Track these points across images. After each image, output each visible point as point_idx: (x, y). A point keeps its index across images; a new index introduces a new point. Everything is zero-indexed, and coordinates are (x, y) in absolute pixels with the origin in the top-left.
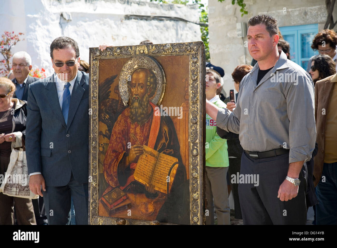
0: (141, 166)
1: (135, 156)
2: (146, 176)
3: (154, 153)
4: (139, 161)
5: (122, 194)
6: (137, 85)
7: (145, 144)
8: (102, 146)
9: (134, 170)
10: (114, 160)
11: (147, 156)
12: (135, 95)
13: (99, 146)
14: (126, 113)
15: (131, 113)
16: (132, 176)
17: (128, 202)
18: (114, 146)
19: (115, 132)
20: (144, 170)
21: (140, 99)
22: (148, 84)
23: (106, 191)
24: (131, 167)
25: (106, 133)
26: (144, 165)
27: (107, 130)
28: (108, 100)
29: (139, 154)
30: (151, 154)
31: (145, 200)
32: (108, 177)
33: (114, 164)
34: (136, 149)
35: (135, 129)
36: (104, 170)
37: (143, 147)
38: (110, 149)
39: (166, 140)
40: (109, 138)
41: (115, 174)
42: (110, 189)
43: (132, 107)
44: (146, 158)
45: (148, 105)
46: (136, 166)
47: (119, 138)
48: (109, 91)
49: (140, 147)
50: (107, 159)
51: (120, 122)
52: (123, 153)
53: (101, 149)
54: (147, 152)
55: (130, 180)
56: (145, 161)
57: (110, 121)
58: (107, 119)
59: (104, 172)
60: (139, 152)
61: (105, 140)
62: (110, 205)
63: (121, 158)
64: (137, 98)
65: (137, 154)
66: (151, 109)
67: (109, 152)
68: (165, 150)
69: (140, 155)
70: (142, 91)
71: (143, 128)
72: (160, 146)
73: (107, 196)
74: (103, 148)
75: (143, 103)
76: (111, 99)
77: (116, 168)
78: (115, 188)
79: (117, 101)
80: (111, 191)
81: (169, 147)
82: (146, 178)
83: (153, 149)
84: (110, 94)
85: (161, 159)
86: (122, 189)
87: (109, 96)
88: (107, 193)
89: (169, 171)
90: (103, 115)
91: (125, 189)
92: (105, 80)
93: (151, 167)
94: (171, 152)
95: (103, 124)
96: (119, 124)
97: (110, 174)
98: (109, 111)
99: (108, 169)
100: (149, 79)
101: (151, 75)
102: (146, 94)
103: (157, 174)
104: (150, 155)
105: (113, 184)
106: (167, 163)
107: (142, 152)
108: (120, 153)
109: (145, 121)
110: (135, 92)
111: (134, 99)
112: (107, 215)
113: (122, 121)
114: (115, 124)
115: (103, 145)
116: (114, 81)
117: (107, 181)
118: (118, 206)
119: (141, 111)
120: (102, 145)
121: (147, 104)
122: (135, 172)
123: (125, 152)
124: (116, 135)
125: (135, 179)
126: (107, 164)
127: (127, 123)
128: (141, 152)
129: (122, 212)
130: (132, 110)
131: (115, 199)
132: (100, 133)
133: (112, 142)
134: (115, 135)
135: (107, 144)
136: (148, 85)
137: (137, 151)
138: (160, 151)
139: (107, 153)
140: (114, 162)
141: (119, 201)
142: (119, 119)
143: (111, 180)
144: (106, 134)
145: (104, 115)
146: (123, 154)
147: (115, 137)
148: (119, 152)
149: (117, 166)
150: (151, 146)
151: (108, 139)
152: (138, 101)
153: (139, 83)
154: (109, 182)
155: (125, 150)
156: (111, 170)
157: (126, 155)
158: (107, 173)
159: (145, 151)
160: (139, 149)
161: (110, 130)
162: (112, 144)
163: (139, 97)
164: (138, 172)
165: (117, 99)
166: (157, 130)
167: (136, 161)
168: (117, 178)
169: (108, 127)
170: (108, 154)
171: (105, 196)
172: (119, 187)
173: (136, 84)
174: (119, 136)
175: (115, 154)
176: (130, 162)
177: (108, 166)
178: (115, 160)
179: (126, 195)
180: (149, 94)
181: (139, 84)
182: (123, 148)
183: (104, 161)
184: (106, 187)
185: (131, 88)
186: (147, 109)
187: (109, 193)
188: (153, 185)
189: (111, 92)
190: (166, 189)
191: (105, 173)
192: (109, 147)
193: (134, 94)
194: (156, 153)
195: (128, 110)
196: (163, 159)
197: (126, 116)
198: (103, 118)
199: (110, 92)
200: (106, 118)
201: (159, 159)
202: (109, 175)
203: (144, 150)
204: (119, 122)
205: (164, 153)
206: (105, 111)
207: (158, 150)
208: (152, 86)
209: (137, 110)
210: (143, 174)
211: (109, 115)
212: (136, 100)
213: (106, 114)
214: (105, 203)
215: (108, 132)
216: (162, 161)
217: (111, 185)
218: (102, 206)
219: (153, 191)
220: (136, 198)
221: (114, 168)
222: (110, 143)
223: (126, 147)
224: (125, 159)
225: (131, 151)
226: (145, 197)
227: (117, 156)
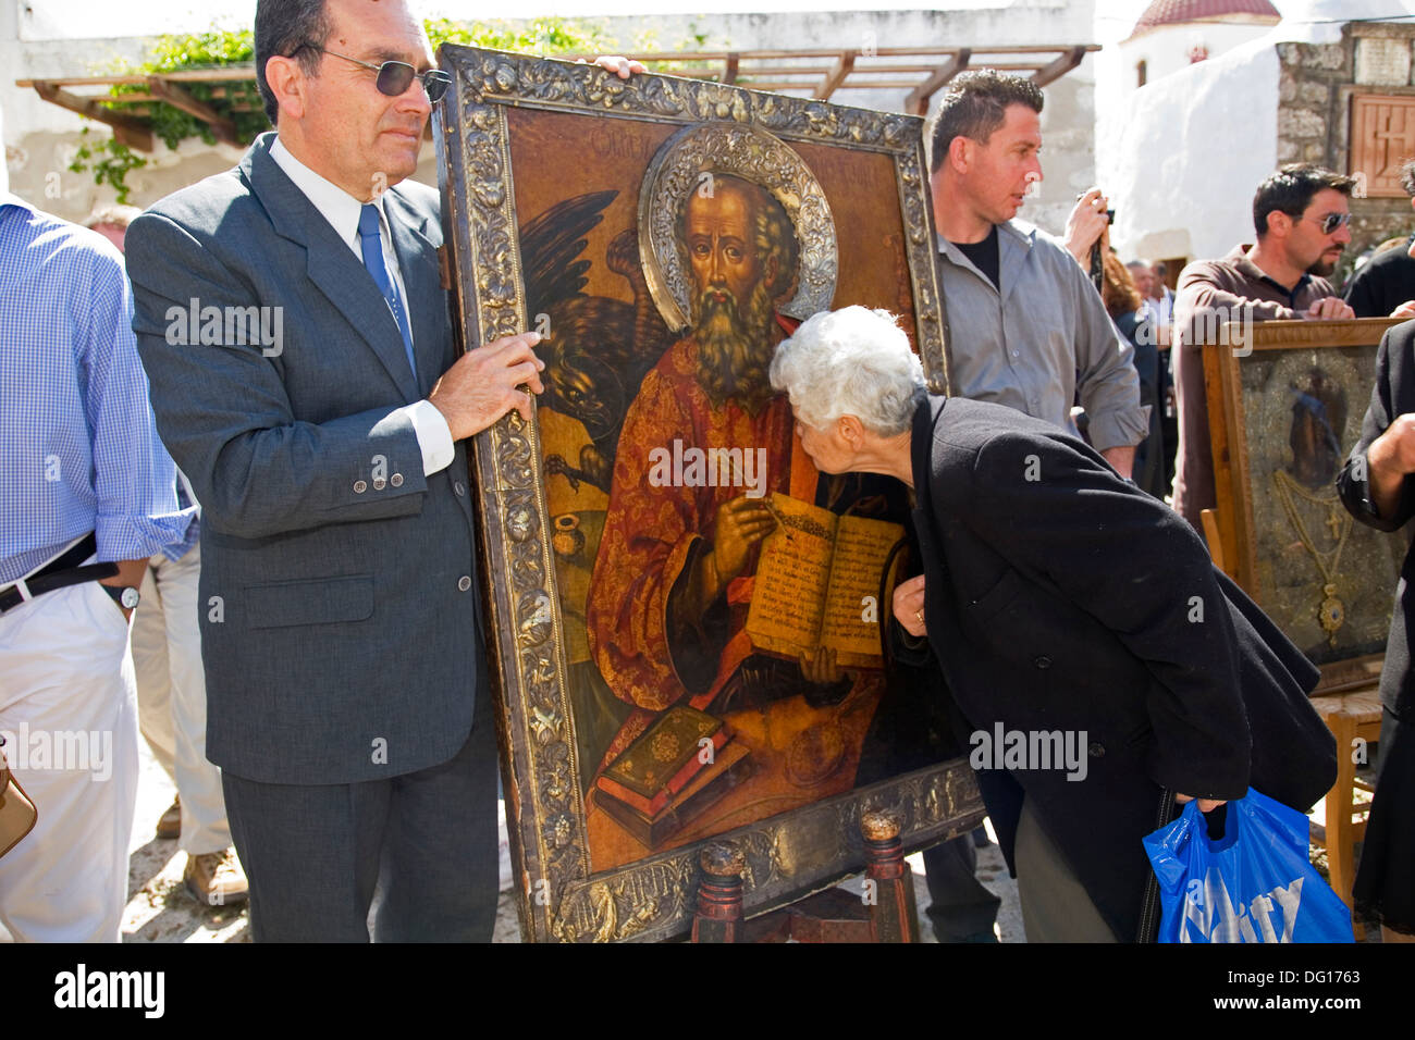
0: (774, 585)
1: (744, 546)
2: (796, 620)
3: (816, 520)
4: (764, 565)
5: (705, 727)
6: (716, 243)
7: (778, 490)
8: (571, 527)
9: (747, 606)
10: (643, 583)
11: (794, 537)
12: (712, 283)
13: (553, 531)
14: (680, 362)
15: (706, 361)
16: (741, 634)
18: (634, 517)
19: (636, 454)
20: (787, 599)
21: (735, 301)
22: (763, 241)
23: (618, 742)
24: (731, 599)
25: (586, 463)
27: (592, 446)
28: (575, 303)
29: (758, 535)
30: (810, 527)
31: (805, 718)
32: (619, 672)
33: (647, 605)
34: (745, 515)
35: (731, 430)
36: (592, 644)
37: (771, 505)
38: (618, 536)
40: (605, 482)
41: (655, 648)
42: (638, 725)
43: (702, 334)
44: (788, 544)
45: (773, 326)
46: (753, 589)
48: (577, 259)
49: (758, 505)
50: (607, 588)
51: (655, 402)
52: (684, 542)
53: (566, 544)
54: (790, 521)
55: (737, 650)
56: (788, 557)
57: (601, 405)
58: (581, 396)
59: (594, 653)
60: (757, 525)
61: (587, 496)
62: (647, 802)
63: (680, 566)
64: (723, 299)
65: (753, 538)
67: (612, 552)
68: (859, 502)
69: (764, 537)
70: (740, 268)
71: (764, 422)
72: (835, 490)
73: (629, 764)
74: (578, 535)
75: (750, 318)
76: (595, 298)
77: (658, 617)
78: (665, 711)
79: (630, 311)
80: (644, 733)
82: (800, 628)
83: (813, 506)
84: (585, 275)
85: (848, 537)
86: (701, 708)
87: (582, 286)
88: (627, 750)
89: (880, 578)
90: (555, 374)
91: (714, 701)
92: (548, 206)
93: (814, 578)
95: (561, 417)
96: (650, 413)
97: (631, 655)
98: (586, 355)
99: (617, 631)
100: (762, 223)
101: (771, 210)
102: (756, 281)
103: (840, 602)
104: (805, 529)
105: (655, 699)
107: (769, 525)
108: (671, 547)
109: (769, 393)
110: (713, 274)
111: (710, 303)
112: (638, 849)
113: (665, 396)
114: (629, 414)
115: (576, 520)
116: (602, 217)
117: (618, 693)
118: (693, 790)
119: (746, 351)
120: (567, 522)
121: (768, 323)
122: (752, 613)
123: (695, 536)
124: (641, 466)
125: (753, 647)
126: (606, 613)
127: (692, 407)
128: (764, 523)
129: (710, 808)
130: (708, 350)
131: (673, 761)
132: (552, 465)
133: (625, 499)
134: (635, 465)
135: (596, 516)
136: (762, 248)
137: (747, 522)
139: (599, 559)
140: (644, 595)
142: (647, 387)
143: (638, 682)
144: (587, 468)
145: (565, 378)
146: (686, 548)
147: (635, 476)
148: (665, 543)
149: (664, 607)
150: (802, 495)
152: (730, 310)
153: (723, 235)
154: (627, 693)
155: (696, 526)
156: (632, 637)
157: (703, 548)
158: (613, 651)
159: (781, 518)
160: (756, 512)
161: (605, 443)
162: (623, 513)
163: (729, 294)
164: (764, 612)
165: (628, 297)
167: (749, 566)
168: (667, 664)
169: (591, 429)
170: (606, 561)
171: (613, 769)
172: (684, 702)
173: (710, 237)
175: (644, 553)
176: (723, 575)
177: (614, 620)
178: (650, 581)
179: (724, 724)
180: (769, 281)
181: (725, 241)
182: (681, 522)
183: (590, 599)
184: (615, 722)
185: (690, 253)
186: (770, 345)
188: (829, 649)
189: (593, 266)
191: (604, 656)
192: (611, 528)
193: (707, 281)
194: (823, 517)
195: (686, 350)
196: (856, 538)
197: (680, 376)
198: (560, 393)
199: (587, 265)
200: (578, 390)
201: (841, 541)
202: (622, 662)
203: (778, 512)
204: (648, 406)
205: (855, 513)
206: (566, 355)
207: (831, 504)
208: (776, 251)
209: (727, 349)
210: (784, 617)
211: (590, 376)
212: (720, 308)
213: (575, 371)
214: (618, 801)
215: (593, 456)
216: (850, 547)
217: (643, 706)
218: (607, 821)
219: (832, 672)
220: (767, 726)
221: (646, 620)
222: (614, 506)
223: (696, 516)
224: (700, 569)
225: (722, 528)
226: (806, 706)
227: (655, 562)
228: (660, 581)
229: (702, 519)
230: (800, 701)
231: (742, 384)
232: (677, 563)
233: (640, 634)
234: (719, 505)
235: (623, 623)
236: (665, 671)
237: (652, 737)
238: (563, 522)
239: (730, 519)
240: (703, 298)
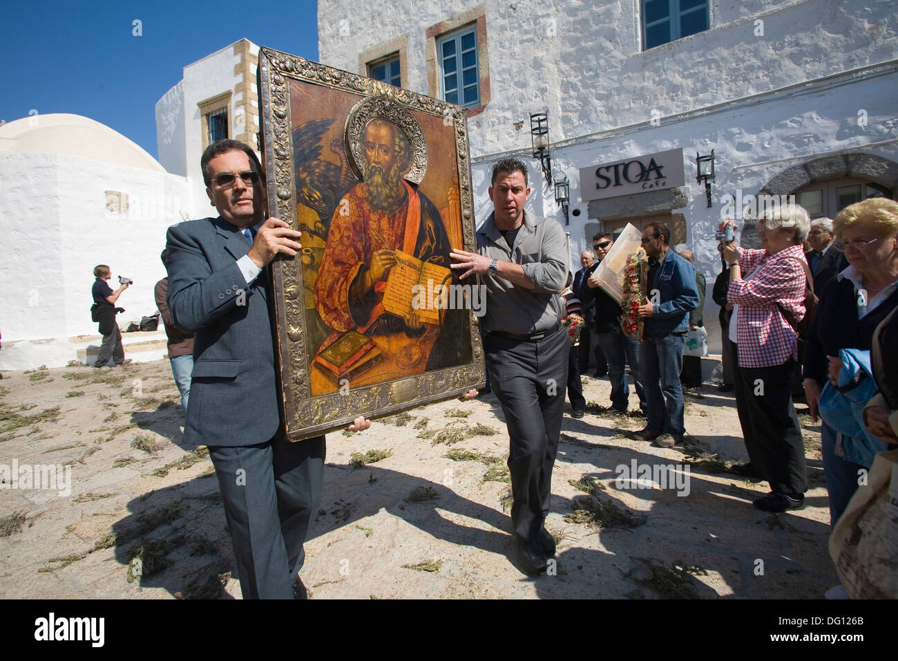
0: (395, 286)
1: (382, 270)
3: (414, 262)
4: (391, 278)
5: (363, 340)
6: (377, 146)
7: (398, 249)
8: (309, 253)
9: (383, 293)
10: (339, 279)
11: (404, 268)
12: (374, 162)
14: (359, 192)
15: (370, 193)
16: (380, 304)
17: (375, 353)
18: (337, 252)
19: (338, 227)
20: (400, 293)
21: (384, 170)
22: (397, 148)
23: (326, 343)
24: (376, 290)
25: (317, 228)
26: (400, 284)
27: (319, 221)
28: (315, 162)
29: (389, 266)
30: (411, 265)
31: (405, 341)
32: (327, 314)
33: (340, 288)
34: (384, 257)
35: (380, 222)
36: (316, 302)
37: (395, 254)
38: (329, 259)
39: (432, 241)
40: (325, 237)
41: (343, 307)
42: (334, 337)
43: (369, 182)
44: (402, 271)
45: (400, 183)
46: (386, 287)
47: (348, 237)
48: (317, 145)
49: (389, 254)
50: (324, 280)
52: (357, 265)
53: (307, 260)
54: (403, 262)
55: (377, 311)
56: (401, 276)
57: (324, 205)
58: (316, 200)
59: (317, 305)
60: (389, 262)
61: (316, 241)
62: (337, 368)
64: (379, 169)
65: (387, 266)
66: (404, 192)
68: (432, 258)
69: (391, 267)
70: (387, 157)
71: (393, 221)
72: (422, 252)
73: (330, 352)
74: (312, 257)
75: (390, 179)
76: (324, 161)
77: (345, 294)
78: (347, 332)
79: (339, 169)
80: (337, 340)
81: (437, 252)
82: (405, 305)
83: (412, 257)
84: (320, 152)
85: (427, 271)
86: (362, 332)
87: (319, 155)
88: (329, 347)
90: (305, 190)
91: (367, 330)
92: (306, 121)
93: (411, 286)
94: (441, 260)
95: (307, 208)
97: (333, 308)
98: (319, 184)
99: (327, 297)
100: (398, 140)
101: (401, 136)
102: (393, 164)
104: (409, 266)
105: (342, 327)
106: (435, 277)
107: (394, 263)
108: (352, 266)
109: (397, 209)
110: (375, 158)
111: (373, 170)
112: (333, 388)
113: (352, 205)
115: (311, 250)
116: (329, 129)
117: (326, 323)
118: (357, 365)
119: (387, 191)
120: (308, 251)
121: (397, 182)
122: (385, 297)
123: (362, 263)
124: (340, 231)
125: (385, 310)
126: (323, 290)
127: (363, 211)
128: (392, 261)
129: (364, 374)
130: (371, 189)
131: (349, 353)
132: (302, 227)
133: (333, 244)
134: (338, 231)
135: (320, 250)
136: (396, 151)
137: (384, 260)
138: (423, 260)
139: (321, 267)
140: (339, 284)
141: (358, 355)
142: (345, 201)
143: (335, 319)
144: (317, 230)
145: (310, 192)
146: (358, 267)
147: (338, 236)
148: (349, 264)
149: (348, 290)
150: (408, 252)
151: (323, 239)
152: (382, 174)
153: (380, 143)
154: (331, 324)
155: (363, 259)
156: (333, 301)
157: (365, 268)
158: (325, 306)
159: (399, 260)
160: (389, 256)
161: (326, 222)
163: (382, 167)
164: (390, 297)
165: (338, 163)
166: (416, 225)
167: (384, 278)
168: (348, 313)
169: (320, 214)
170: (323, 269)
171: (323, 354)
172: (354, 330)
173: (374, 143)
174: (346, 234)
175: (340, 267)
176: (374, 280)
177: (326, 293)
178: (342, 279)
179: (371, 340)
180: (399, 165)
181: (381, 146)
182: (357, 257)
183: (316, 284)
184: (325, 335)
185: (366, 149)
186: (398, 190)
187: (333, 346)
188: (417, 315)
189: (324, 148)
190: (438, 318)
191: (321, 307)
192: (327, 255)
194: (417, 262)
195: (362, 188)
196: (430, 272)
197: (359, 197)
198: (307, 198)
199: (321, 147)
200: (314, 198)
201: (424, 272)
202: (329, 310)
203: (398, 258)
205: (430, 262)
206: (310, 183)
207: (420, 257)
208: (403, 153)
209: (379, 189)
210: (398, 299)
211: (320, 193)
212: (377, 172)
213: (314, 190)
214: (325, 367)
215: (320, 225)
216: (427, 275)
217: (337, 329)
218: (319, 375)
219: (418, 324)
220: (389, 343)
221: (340, 295)
222: (328, 247)
223: (363, 255)
224: (364, 276)
225: (374, 261)
226: (406, 337)
227: (345, 271)
228: (346, 279)
229: (365, 257)
230: (404, 335)
231: (385, 204)
232: (354, 273)
233: (337, 300)
234: (373, 251)
235: (330, 295)
236: (347, 316)
237: (341, 342)
238: (306, 251)
239: (378, 258)
240: (370, 168)
